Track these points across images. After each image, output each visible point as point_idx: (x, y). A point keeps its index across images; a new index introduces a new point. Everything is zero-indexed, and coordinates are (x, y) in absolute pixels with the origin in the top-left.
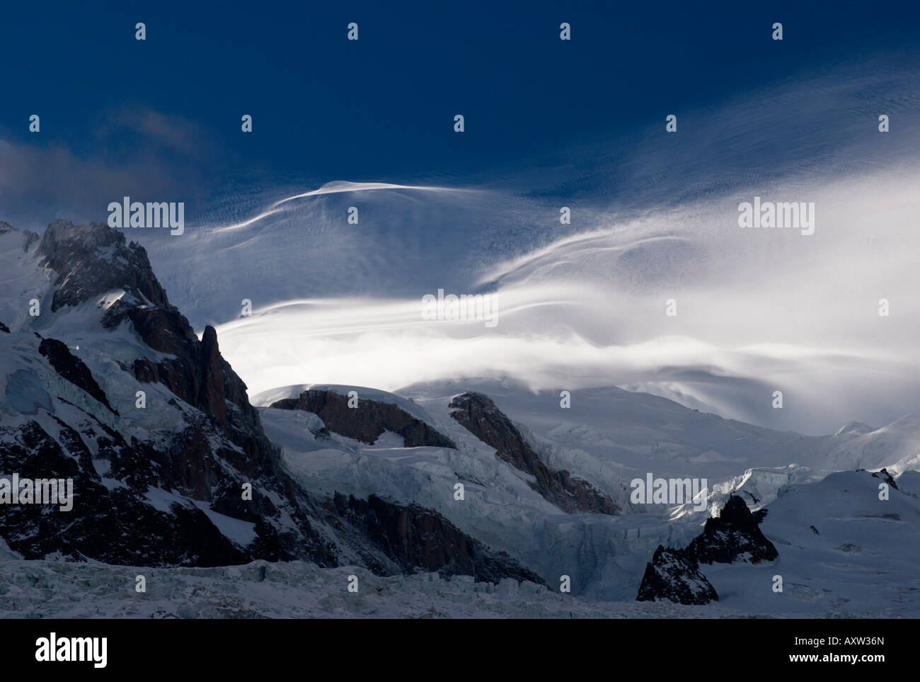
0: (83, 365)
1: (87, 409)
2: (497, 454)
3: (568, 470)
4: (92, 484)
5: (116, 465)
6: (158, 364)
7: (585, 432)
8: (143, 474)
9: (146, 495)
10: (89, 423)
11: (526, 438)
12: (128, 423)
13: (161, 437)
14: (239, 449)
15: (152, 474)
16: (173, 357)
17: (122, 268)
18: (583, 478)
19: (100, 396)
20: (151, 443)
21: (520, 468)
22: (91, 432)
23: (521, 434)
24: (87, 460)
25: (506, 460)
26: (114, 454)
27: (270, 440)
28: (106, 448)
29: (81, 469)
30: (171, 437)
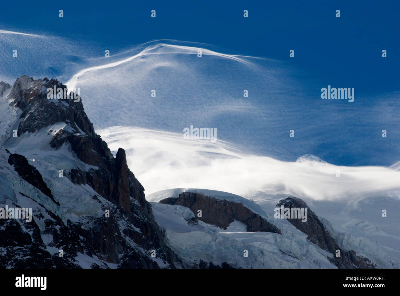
0: (37, 172)
1: (39, 201)
2: (308, 238)
3: (355, 250)
4: (40, 251)
5: (56, 238)
6: (86, 172)
7: (367, 226)
8: (74, 245)
9: (76, 258)
10: (40, 210)
11: (328, 228)
12: (65, 210)
13: (87, 220)
14: (138, 230)
15: (80, 245)
16: (96, 168)
17: (65, 109)
18: (365, 256)
19: (48, 192)
20: (81, 224)
21: (323, 248)
22: (41, 216)
23: (324, 225)
24: (37, 234)
25: (314, 243)
26: (56, 231)
27: (158, 224)
28: (51, 227)
29: (33, 240)
30: (94, 221)
